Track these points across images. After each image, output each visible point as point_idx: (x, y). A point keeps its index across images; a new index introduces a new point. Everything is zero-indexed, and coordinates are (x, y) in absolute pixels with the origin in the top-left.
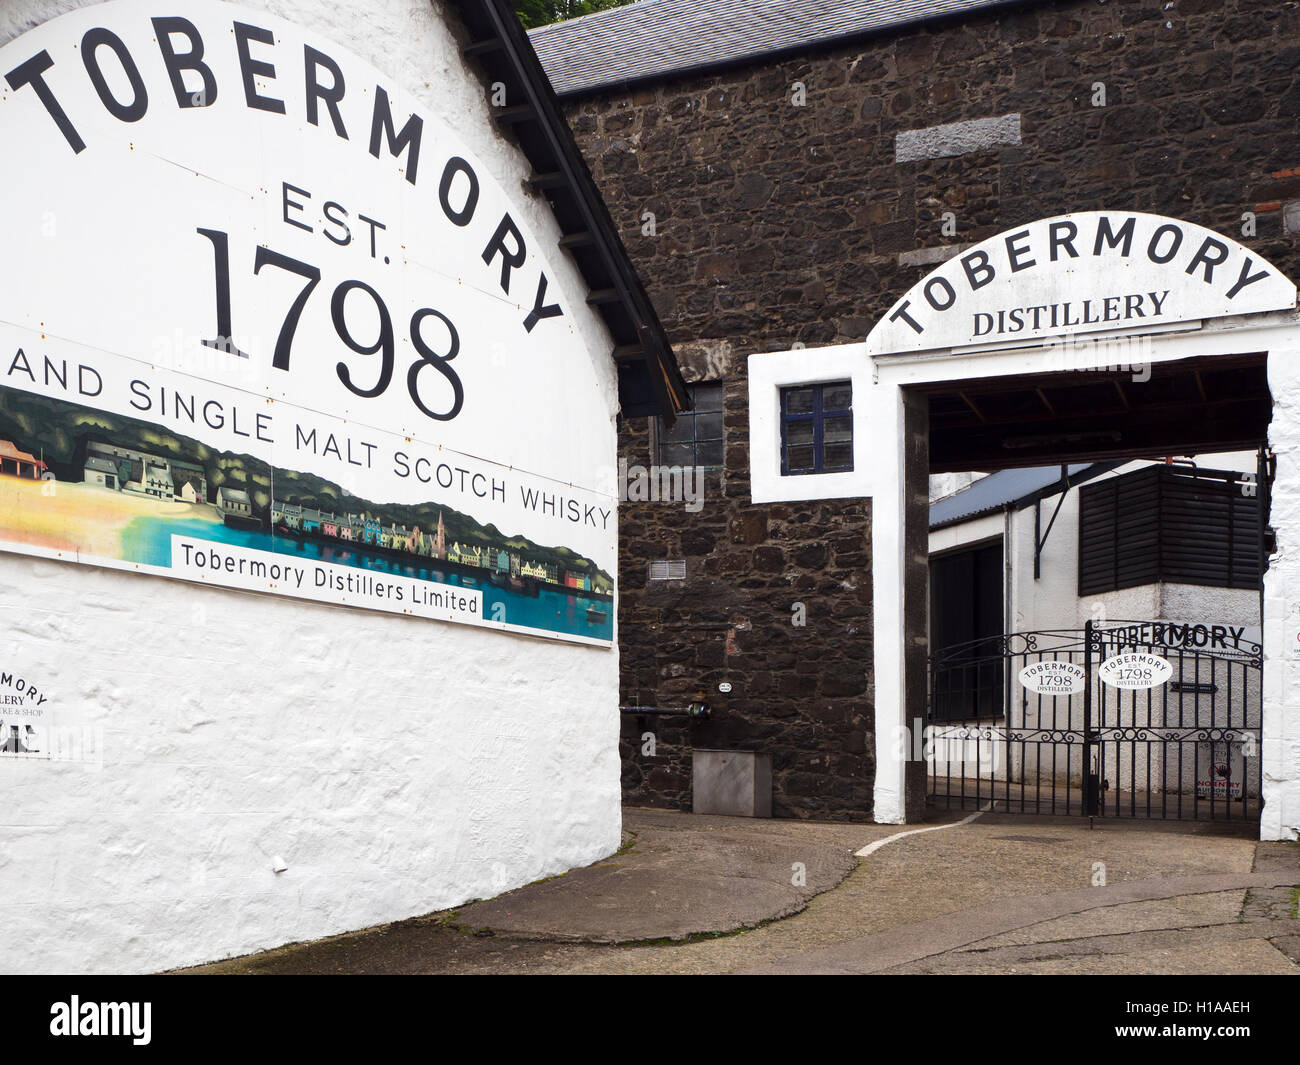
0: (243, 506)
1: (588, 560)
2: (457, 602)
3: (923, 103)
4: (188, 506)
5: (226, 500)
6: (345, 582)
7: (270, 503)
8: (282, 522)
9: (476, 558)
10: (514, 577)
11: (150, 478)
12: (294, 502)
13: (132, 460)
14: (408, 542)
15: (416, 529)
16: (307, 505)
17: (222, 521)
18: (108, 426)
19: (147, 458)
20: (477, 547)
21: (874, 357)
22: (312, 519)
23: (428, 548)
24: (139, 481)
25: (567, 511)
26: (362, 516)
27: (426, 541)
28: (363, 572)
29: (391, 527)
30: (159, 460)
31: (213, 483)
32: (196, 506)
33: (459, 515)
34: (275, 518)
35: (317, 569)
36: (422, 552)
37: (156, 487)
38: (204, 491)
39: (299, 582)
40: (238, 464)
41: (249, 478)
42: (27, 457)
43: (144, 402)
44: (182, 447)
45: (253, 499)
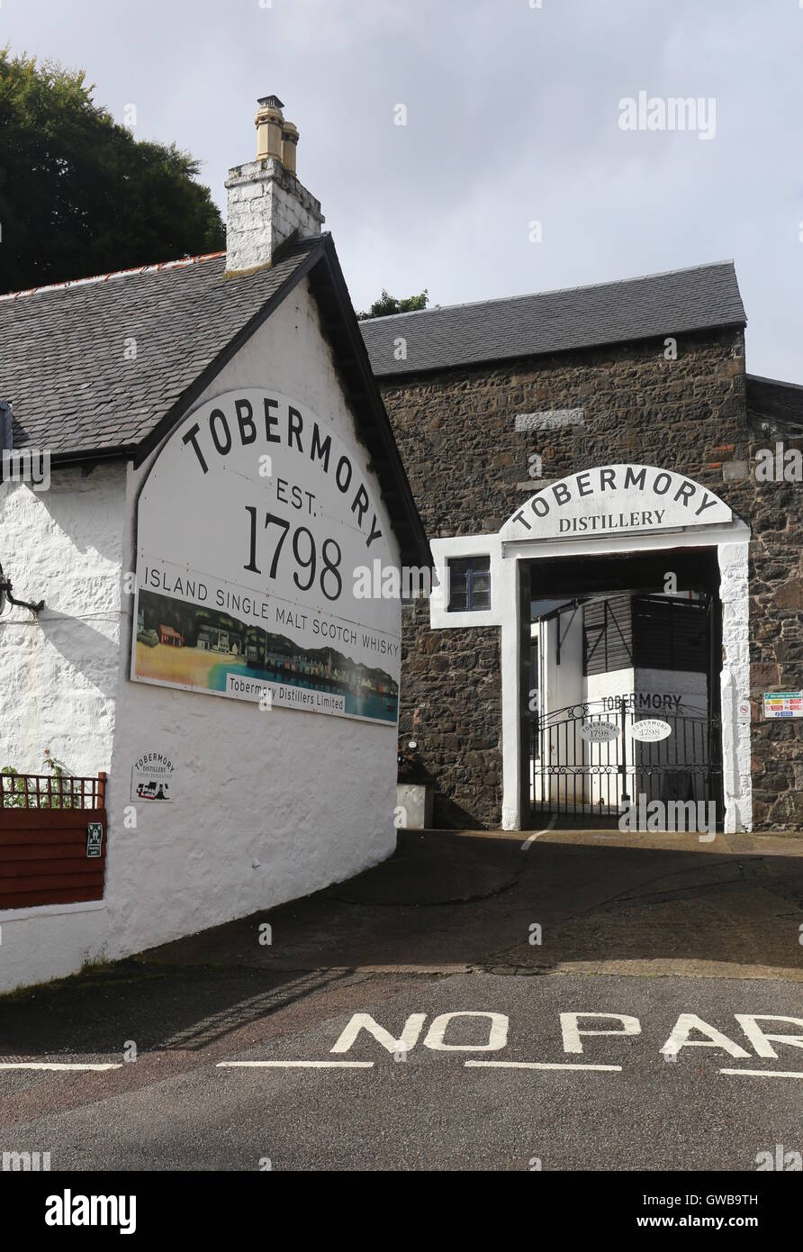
0: (254, 655)
1: (389, 675)
3: (531, 399)
4: (234, 657)
5: (248, 652)
6: (291, 695)
7: (265, 653)
8: (269, 663)
9: (343, 677)
10: (358, 687)
11: (221, 643)
12: (274, 652)
13: (215, 633)
14: (317, 670)
15: (320, 663)
16: (280, 652)
17: (246, 664)
18: (206, 615)
19: (221, 632)
20: (344, 671)
21: (503, 543)
22: (280, 660)
23: (324, 673)
24: (217, 644)
25: (381, 648)
26: (300, 657)
27: (324, 669)
28: (298, 689)
29: (311, 662)
30: (225, 632)
31: (244, 643)
32: (237, 656)
33: (337, 652)
34: (266, 661)
35: (281, 688)
36: (322, 675)
37: (223, 647)
38: (240, 648)
39: (273, 696)
40: (254, 632)
41: (258, 639)
42: (178, 635)
43: (221, 601)
44: (234, 625)
45: (258, 650)
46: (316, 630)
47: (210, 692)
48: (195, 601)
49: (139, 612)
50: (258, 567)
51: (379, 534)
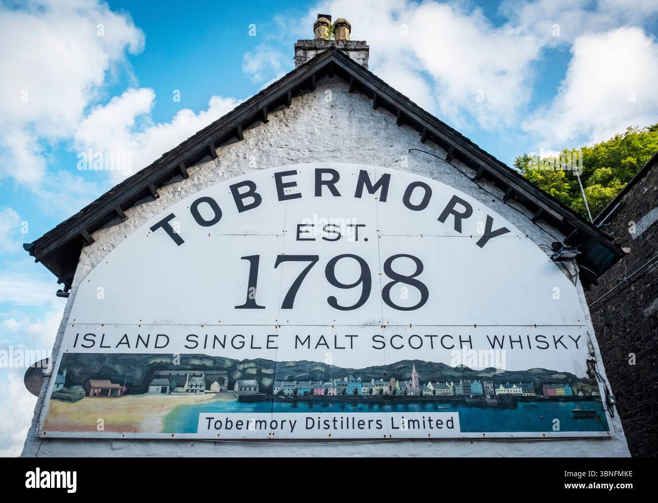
0: (252, 389)
2: (433, 424)
4: (214, 395)
5: (241, 386)
6: (331, 424)
7: (273, 383)
8: (281, 393)
9: (449, 389)
10: (489, 397)
11: (190, 384)
12: (291, 379)
13: (182, 376)
14: (386, 389)
15: (393, 379)
16: (300, 380)
17: (237, 400)
18: (168, 361)
19: (189, 373)
20: (449, 383)
22: (304, 388)
23: (403, 389)
24: (183, 386)
25: (534, 343)
26: (346, 379)
27: (402, 386)
28: (345, 415)
29: (370, 381)
30: (198, 373)
31: (232, 378)
32: (221, 394)
33: (430, 364)
34: (275, 392)
35: (307, 418)
36: (398, 393)
37: (194, 388)
38: (226, 385)
39: (293, 428)
40: (252, 365)
41: (259, 371)
42: (117, 386)
43: (193, 344)
44: (214, 363)
45: (260, 383)
46: (380, 345)
47: (168, 436)
48: (151, 350)
49: (60, 372)
50: (258, 303)
51: (504, 231)
